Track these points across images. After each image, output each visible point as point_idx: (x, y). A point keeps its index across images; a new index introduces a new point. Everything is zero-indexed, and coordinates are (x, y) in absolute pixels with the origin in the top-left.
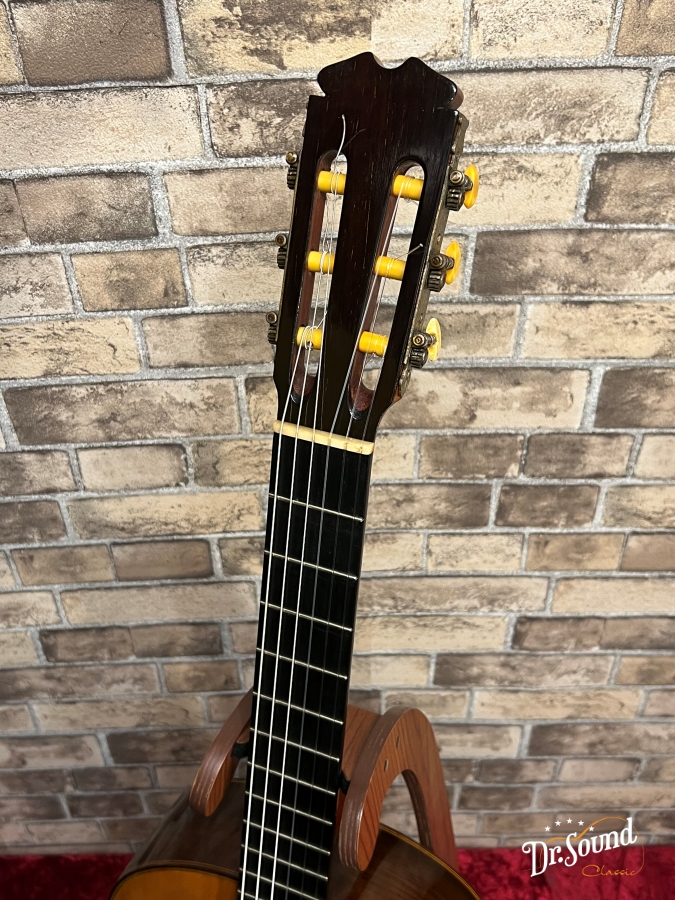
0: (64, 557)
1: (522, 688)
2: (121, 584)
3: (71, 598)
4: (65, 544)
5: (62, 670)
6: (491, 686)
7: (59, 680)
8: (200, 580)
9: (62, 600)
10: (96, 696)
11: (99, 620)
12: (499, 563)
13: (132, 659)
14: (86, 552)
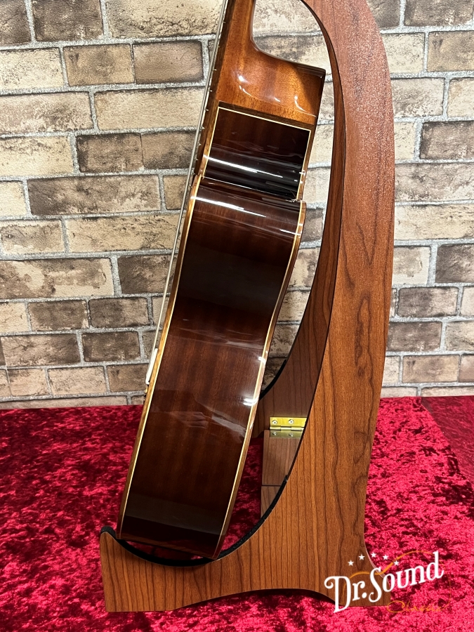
0: (100, 56)
1: (429, 203)
2: (138, 87)
3: (102, 100)
4: (101, 42)
5: (90, 180)
6: (406, 201)
7: (87, 193)
8: (194, 85)
9: (95, 102)
10: (113, 212)
11: (120, 127)
12: (408, 65)
13: (142, 170)
14: (115, 51)
